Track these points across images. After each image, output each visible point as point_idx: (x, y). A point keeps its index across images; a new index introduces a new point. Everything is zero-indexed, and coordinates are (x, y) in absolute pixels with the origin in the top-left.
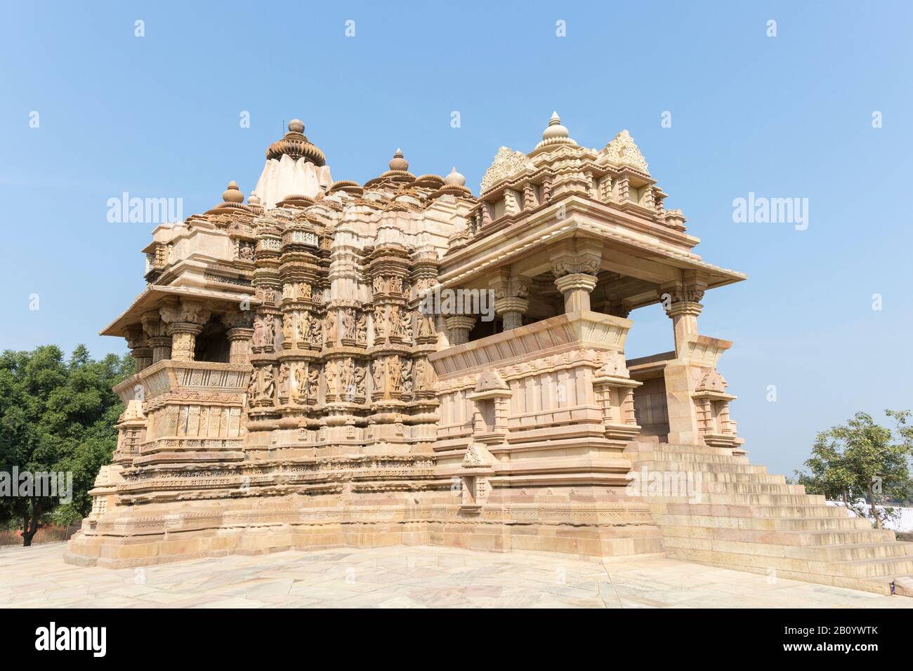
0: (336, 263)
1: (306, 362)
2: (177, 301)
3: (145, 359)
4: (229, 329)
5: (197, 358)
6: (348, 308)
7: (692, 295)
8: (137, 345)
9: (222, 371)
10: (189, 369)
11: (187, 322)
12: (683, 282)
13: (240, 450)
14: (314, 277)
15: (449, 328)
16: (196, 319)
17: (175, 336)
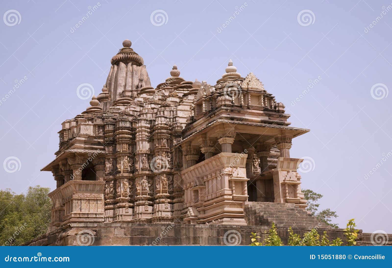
0: (138, 134)
1: (127, 179)
2: (74, 156)
3: (60, 181)
4: (95, 166)
5: (83, 179)
6: (144, 154)
7: (285, 140)
8: (57, 174)
9: (93, 184)
10: (80, 184)
11: (78, 164)
12: (281, 134)
13: (102, 218)
14: (129, 141)
15: (187, 160)
16: (82, 162)
17: (74, 170)
